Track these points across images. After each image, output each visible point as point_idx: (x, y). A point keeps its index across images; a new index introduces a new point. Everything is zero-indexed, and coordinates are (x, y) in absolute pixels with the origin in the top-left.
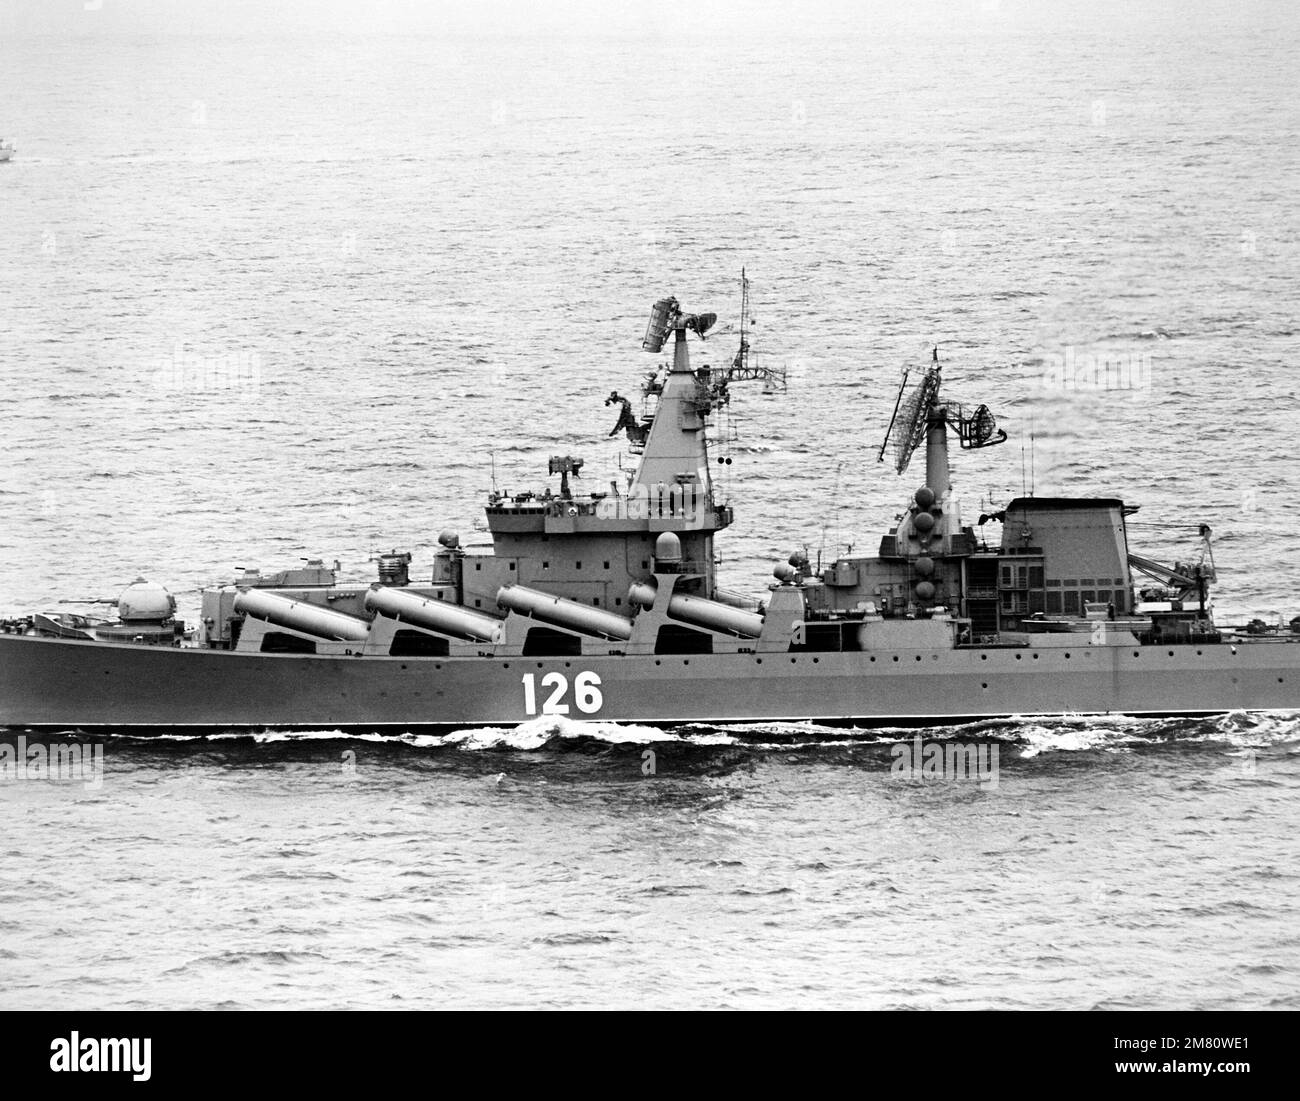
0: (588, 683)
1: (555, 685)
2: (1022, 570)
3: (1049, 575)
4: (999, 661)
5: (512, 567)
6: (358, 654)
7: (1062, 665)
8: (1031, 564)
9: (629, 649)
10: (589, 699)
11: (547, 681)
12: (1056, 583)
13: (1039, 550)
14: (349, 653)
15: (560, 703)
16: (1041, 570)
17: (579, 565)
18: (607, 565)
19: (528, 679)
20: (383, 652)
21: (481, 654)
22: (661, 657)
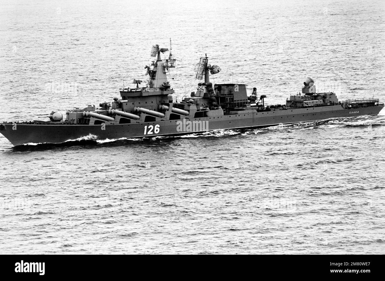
0: (157, 127)
1: (151, 128)
2: (230, 99)
3: (234, 100)
4: (233, 117)
5: (133, 104)
6: (113, 124)
7: (244, 117)
8: (231, 97)
9: (165, 119)
10: (157, 130)
11: (149, 127)
12: (235, 101)
13: (233, 94)
14: (111, 124)
15: (151, 132)
16: (233, 98)
17: (146, 103)
18: (152, 102)
19: (146, 127)
20: (117, 123)
21: (137, 122)
22: (171, 121)
